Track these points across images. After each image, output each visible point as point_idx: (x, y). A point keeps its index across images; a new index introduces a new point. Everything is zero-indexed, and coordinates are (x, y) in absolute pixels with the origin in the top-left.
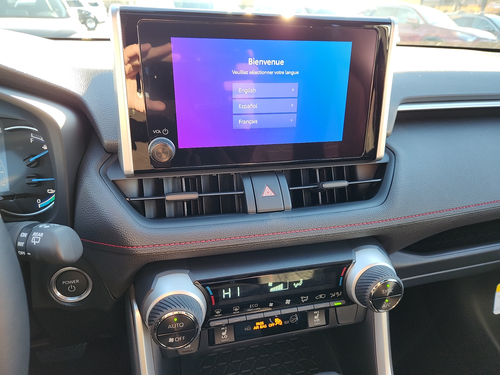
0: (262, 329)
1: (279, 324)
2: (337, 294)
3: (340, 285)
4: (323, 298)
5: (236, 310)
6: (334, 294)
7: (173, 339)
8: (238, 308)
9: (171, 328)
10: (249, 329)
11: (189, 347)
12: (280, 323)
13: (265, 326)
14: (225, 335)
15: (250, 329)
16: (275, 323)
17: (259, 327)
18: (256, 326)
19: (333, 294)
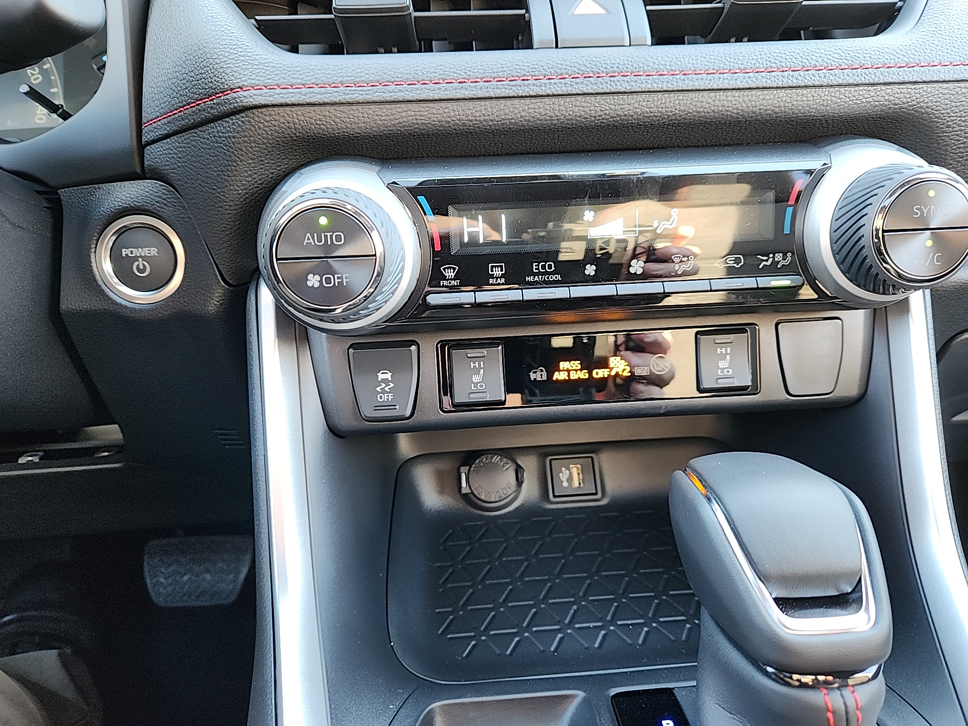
0: (576, 380)
1: (620, 373)
2: (776, 260)
3: (787, 231)
4: (735, 265)
5: (498, 273)
6: (769, 258)
7: (317, 277)
8: (501, 267)
9: (313, 244)
10: (542, 378)
11: (390, 400)
12: (624, 370)
13: (583, 375)
14: (480, 382)
15: (545, 378)
16: (611, 369)
17: (569, 376)
18: (559, 371)
19: (765, 258)
